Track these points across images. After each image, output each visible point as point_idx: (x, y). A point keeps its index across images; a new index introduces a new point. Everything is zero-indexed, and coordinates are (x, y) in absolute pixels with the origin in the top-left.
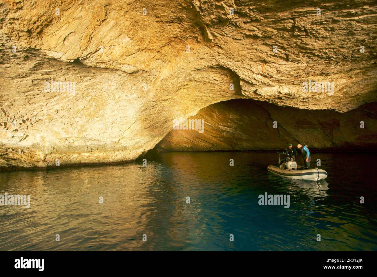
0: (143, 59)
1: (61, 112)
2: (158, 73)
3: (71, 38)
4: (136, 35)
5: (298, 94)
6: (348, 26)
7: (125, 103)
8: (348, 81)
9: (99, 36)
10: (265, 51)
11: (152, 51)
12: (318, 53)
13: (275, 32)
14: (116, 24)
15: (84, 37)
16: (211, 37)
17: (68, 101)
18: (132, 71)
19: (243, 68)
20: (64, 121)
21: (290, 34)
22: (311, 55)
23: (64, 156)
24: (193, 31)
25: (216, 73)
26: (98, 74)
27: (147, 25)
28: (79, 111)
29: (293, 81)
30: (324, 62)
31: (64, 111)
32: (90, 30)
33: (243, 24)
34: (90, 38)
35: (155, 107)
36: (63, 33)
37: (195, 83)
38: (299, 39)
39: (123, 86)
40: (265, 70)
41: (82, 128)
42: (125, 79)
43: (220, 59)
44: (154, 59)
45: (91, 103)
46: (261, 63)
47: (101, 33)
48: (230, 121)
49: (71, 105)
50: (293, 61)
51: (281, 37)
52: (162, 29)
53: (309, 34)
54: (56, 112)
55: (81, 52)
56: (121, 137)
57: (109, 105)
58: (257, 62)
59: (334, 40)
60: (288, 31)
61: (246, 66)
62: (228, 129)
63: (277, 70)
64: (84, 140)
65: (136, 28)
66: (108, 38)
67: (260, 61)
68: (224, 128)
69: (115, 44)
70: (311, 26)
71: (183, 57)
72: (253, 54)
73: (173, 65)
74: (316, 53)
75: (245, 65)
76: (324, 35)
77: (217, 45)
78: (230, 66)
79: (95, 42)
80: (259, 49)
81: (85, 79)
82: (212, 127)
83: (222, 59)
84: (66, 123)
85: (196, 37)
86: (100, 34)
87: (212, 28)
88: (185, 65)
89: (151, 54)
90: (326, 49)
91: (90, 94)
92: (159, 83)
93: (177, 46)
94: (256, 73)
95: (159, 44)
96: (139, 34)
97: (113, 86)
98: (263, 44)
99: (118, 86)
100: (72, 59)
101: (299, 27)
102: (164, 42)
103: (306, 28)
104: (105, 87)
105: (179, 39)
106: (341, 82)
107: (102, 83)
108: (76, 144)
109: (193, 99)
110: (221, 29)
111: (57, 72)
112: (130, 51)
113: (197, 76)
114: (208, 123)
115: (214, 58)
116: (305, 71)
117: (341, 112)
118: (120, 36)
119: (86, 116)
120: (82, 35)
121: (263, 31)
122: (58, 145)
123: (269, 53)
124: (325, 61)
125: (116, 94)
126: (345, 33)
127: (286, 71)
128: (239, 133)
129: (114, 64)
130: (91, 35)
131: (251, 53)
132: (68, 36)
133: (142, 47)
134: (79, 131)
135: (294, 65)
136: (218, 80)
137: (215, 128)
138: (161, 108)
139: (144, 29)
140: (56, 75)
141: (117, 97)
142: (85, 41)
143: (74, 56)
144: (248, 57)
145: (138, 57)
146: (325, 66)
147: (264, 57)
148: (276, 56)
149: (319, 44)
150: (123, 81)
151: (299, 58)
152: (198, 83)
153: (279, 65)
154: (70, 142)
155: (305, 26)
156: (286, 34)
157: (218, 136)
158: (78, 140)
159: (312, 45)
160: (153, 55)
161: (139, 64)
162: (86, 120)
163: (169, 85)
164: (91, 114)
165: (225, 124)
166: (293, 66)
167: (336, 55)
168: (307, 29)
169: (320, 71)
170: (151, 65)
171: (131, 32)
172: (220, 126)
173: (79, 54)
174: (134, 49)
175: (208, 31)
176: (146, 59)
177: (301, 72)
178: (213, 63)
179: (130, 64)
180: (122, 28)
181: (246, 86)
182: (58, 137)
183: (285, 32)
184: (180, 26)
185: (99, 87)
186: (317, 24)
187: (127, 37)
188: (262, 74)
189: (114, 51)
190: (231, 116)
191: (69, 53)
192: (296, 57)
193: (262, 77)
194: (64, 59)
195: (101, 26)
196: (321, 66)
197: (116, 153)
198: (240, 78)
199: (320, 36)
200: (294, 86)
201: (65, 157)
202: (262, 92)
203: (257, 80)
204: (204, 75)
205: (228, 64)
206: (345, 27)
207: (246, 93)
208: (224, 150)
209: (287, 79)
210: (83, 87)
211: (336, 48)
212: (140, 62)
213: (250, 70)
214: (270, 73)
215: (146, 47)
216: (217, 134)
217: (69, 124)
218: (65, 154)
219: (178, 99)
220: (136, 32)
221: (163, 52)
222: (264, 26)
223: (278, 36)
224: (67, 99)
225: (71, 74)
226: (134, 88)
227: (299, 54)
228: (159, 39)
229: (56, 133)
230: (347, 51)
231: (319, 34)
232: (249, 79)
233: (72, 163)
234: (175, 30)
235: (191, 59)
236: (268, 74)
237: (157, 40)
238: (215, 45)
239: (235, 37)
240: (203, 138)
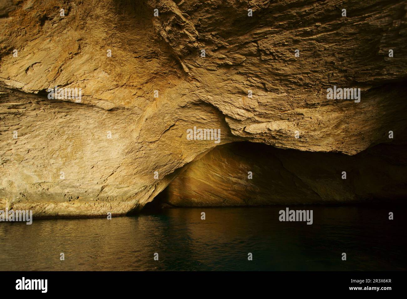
0: (122, 96)
1: (32, 152)
2: (141, 111)
3: (36, 68)
4: (113, 70)
5: (290, 131)
6: (310, 46)
7: (106, 144)
8: (341, 114)
9: (70, 69)
10: (240, 81)
11: (133, 87)
12: (293, 80)
13: (244, 58)
14: (91, 58)
15: (52, 68)
16: (187, 70)
17: (41, 139)
18: (110, 108)
19: (224, 102)
20: (36, 163)
21: (258, 59)
22: (287, 83)
23: (37, 205)
24: (171, 66)
25: (202, 111)
26: (74, 110)
27: (126, 60)
28: (53, 152)
29: (280, 115)
30: (304, 91)
31: (36, 151)
32: (60, 62)
33: (212, 52)
34: (60, 70)
35: (141, 149)
36: (26, 63)
37: (183, 123)
38: (269, 65)
39: (102, 125)
40: (246, 103)
41: (57, 172)
42: (104, 117)
43: (200, 94)
44: (136, 96)
45: (67, 143)
46: (240, 96)
47: (74, 66)
48: (240, 171)
49: (44, 144)
50: (272, 90)
51: (251, 64)
52: (142, 65)
53: (277, 58)
54: (27, 152)
55: (48, 83)
56: (105, 184)
57: (88, 145)
58: (237, 95)
59: (303, 62)
60: (255, 56)
61: (227, 100)
62: (240, 181)
63: (258, 103)
64: (61, 187)
65: (113, 63)
66: (81, 71)
67: (239, 93)
68: (234, 180)
69: (90, 78)
70: (275, 48)
71: (166, 94)
72: (230, 85)
73: (158, 103)
74: (291, 80)
75: (225, 98)
76: (291, 58)
77: (194, 78)
78: (211, 100)
79: (66, 74)
80: (235, 79)
81: (59, 115)
82: (222, 178)
83: (202, 93)
84: (39, 165)
85: (175, 72)
86: (72, 67)
87: (186, 60)
88: (169, 103)
89: (131, 90)
90: (300, 74)
91: (66, 133)
92: (143, 122)
93: (160, 83)
94: (238, 108)
95: (140, 80)
96: (116, 70)
97: (91, 124)
98: (238, 74)
99: (97, 124)
100: (37, 91)
101: (264, 50)
102: (145, 79)
103: (270, 51)
104: (82, 124)
105: (160, 75)
106: (333, 116)
107: (78, 121)
108: (51, 191)
109: (185, 142)
110: (193, 60)
111: (26, 106)
112: (107, 86)
113: (183, 114)
114: (217, 175)
115: (194, 93)
116: (287, 102)
117: (349, 154)
118: (95, 71)
119: (62, 158)
120: (49, 66)
121: (232, 58)
122: (29, 192)
123: (245, 83)
124: (305, 89)
125: (95, 134)
126: (310, 54)
127: (268, 102)
128: (251, 185)
129: (88, 99)
130: (61, 67)
131: (227, 85)
132: (32, 66)
133: (120, 82)
134: (55, 175)
135: (274, 95)
136: (205, 118)
137: (225, 180)
138: (149, 151)
139: (122, 65)
140: (25, 109)
141: (97, 137)
142: (53, 72)
143: (38, 87)
144: (226, 89)
145: (116, 93)
146: (307, 95)
147: (242, 88)
148: (253, 86)
149: (290, 68)
150: (102, 119)
151: (277, 86)
152: (186, 124)
153: (259, 97)
154: (44, 189)
155: (269, 49)
156: (254, 60)
157: (230, 189)
158: (54, 186)
159: (283, 70)
160: (134, 92)
161: (118, 100)
162: (62, 163)
163: (155, 125)
164: (68, 156)
165: (235, 175)
166: (273, 97)
167: (313, 81)
168: (272, 51)
169: (304, 101)
170: (132, 103)
171: (108, 67)
172: (230, 178)
173: (44, 85)
174: (112, 84)
175: (182, 64)
176: (125, 96)
177: (284, 103)
178: (195, 99)
179: (107, 100)
180: (98, 63)
181: (232, 124)
182: (29, 182)
183: (253, 58)
184: (158, 61)
185: (75, 125)
186: (279, 46)
187: (104, 73)
188: (245, 107)
189: (88, 86)
190: (241, 166)
191: (33, 84)
192: (273, 85)
193: (245, 111)
194: (26, 89)
195: (73, 59)
196: (302, 95)
197: (100, 204)
198: (223, 113)
199: (288, 59)
200: (283, 121)
201: (38, 207)
202: (250, 129)
203: (240, 115)
204: (190, 113)
205: (208, 98)
206: (308, 47)
207: (235, 132)
208: (236, 205)
209: (271, 112)
210: (57, 124)
211: (309, 73)
212: (119, 98)
213: (231, 104)
214: (252, 106)
215: (125, 83)
216: (228, 187)
217: (42, 167)
218: (38, 204)
219: (167, 142)
220: (113, 67)
221: (145, 89)
222: (231, 52)
223: (248, 63)
224: (40, 137)
225: (42, 108)
226: (115, 127)
227: (275, 82)
228: (140, 75)
229: (27, 177)
230: (321, 76)
231: (287, 57)
232: (232, 114)
233: (47, 215)
234: (154, 65)
235: (174, 96)
236: (250, 108)
237: (138, 76)
238: (192, 79)
239: (209, 68)
240: (213, 191)
